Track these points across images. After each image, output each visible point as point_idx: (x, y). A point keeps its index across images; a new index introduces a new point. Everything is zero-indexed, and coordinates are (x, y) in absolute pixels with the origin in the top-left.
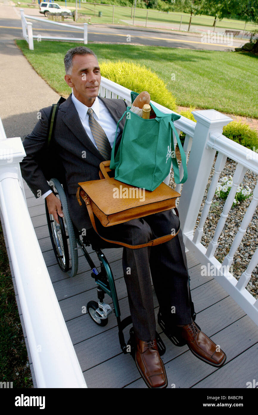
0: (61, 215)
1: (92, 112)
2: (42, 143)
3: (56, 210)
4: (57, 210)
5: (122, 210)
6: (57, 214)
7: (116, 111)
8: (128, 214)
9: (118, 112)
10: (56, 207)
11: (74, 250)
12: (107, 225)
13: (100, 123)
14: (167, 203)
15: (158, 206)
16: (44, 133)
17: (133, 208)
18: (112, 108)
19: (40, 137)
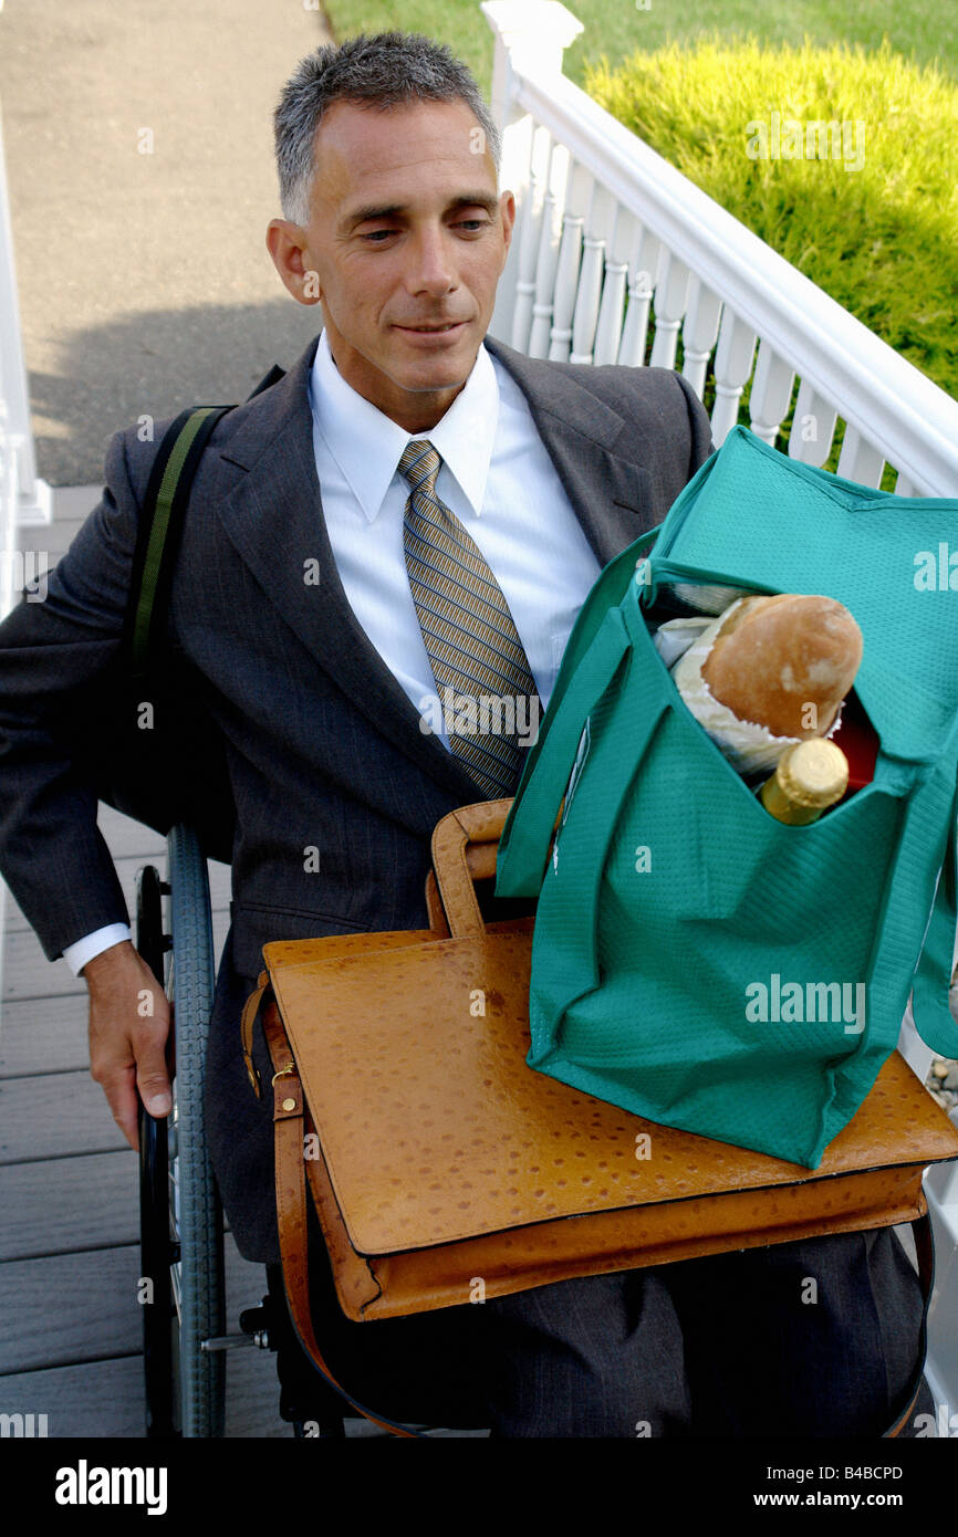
0: (156, 1106)
1: (433, 464)
2: (100, 644)
3: (128, 1062)
4: (134, 1067)
5: (484, 1225)
6: (135, 1089)
7: (606, 460)
8: (531, 1249)
9: (624, 466)
10: (131, 1047)
11: (197, 1349)
12: (365, 1305)
13: (484, 538)
14: (847, 1196)
15: (775, 1209)
16: (115, 585)
17: (565, 1218)
18: (577, 439)
19: (91, 604)
